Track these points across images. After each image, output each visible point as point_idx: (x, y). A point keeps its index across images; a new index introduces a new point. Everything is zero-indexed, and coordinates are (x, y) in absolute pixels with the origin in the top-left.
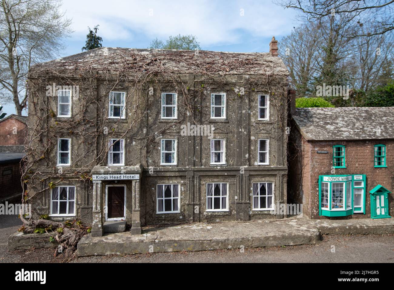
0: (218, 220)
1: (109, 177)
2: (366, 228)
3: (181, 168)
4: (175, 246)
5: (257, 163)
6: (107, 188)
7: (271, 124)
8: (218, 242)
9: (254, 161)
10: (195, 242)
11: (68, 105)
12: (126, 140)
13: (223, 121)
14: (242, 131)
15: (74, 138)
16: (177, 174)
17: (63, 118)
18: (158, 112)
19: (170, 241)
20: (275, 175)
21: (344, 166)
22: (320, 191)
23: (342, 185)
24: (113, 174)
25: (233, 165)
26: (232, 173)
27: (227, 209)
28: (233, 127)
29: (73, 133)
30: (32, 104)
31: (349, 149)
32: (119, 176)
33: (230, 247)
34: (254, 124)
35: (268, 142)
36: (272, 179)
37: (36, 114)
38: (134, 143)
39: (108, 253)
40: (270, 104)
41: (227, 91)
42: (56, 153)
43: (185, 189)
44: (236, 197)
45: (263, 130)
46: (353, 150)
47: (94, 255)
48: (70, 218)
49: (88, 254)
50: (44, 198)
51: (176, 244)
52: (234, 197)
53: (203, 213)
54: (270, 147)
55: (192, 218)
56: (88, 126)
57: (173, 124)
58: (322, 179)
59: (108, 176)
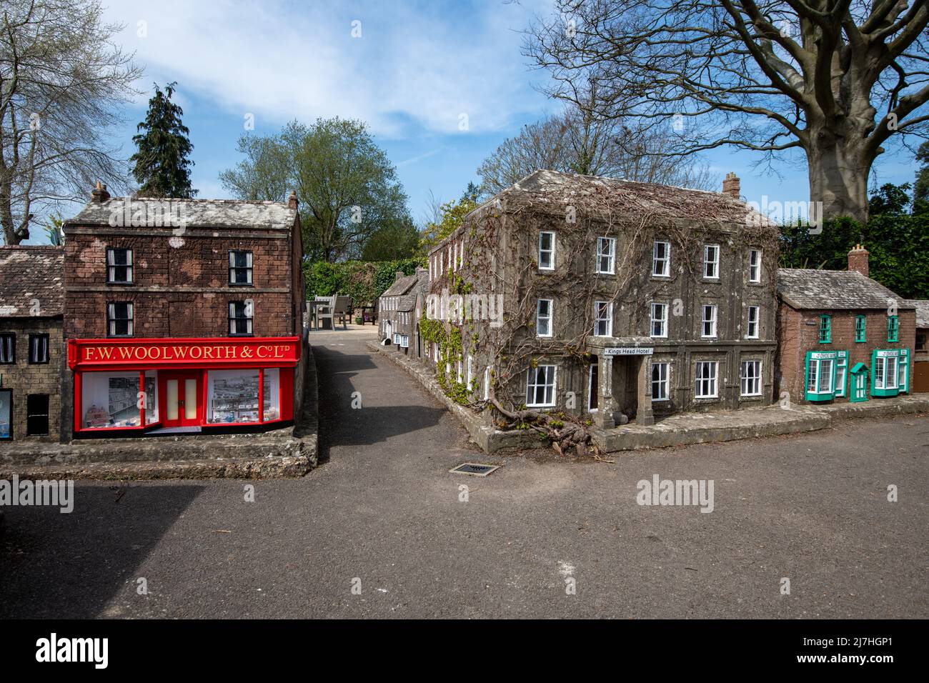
0: (707, 409)
1: (622, 352)
2: (861, 410)
3: (673, 343)
4: (706, 436)
5: (747, 337)
6: (591, 367)
7: (762, 287)
8: (746, 429)
9: (744, 334)
10: (724, 430)
11: (550, 253)
12: (614, 303)
13: (716, 281)
14: (734, 295)
15: (557, 299)
16: (668, 350)
17: (546, 270)
18: (649, 267)
19: (700, 429)
20: (764, 352)
21: (828, 340)
22: (807, 371)
23: (829, 362)
24: (625, 347)
25: (724, 339)
26: (723, 349)
27: (716, 395)
28: (724, 290)
29: (555, 292)
30: (510, 250)
31: (835, 320)
32: (632, 349)
33: (757, 435)
34: (746, 287)
35: (758, 309)
36: (760, 356)
37: (514, 265)
38: (623, 308)
39: (637, 447)
40: (762, 262)
41: (721, 243)
42: (536, 319)
43: (676, 370)
44: (726, 380)
45: (754, 294)
46: (838, 320)
47: (622, 450)
48: (549, 409)
49: (617, 449)
50: (521, 381)
51: (706, 434)
52: (723, 380)
53: (692, 401)
54: (760, 317)
55: (682, 407)
56: (574, 283)
57: (665, 283)
58: (810, 355)
59: (621, 349)
